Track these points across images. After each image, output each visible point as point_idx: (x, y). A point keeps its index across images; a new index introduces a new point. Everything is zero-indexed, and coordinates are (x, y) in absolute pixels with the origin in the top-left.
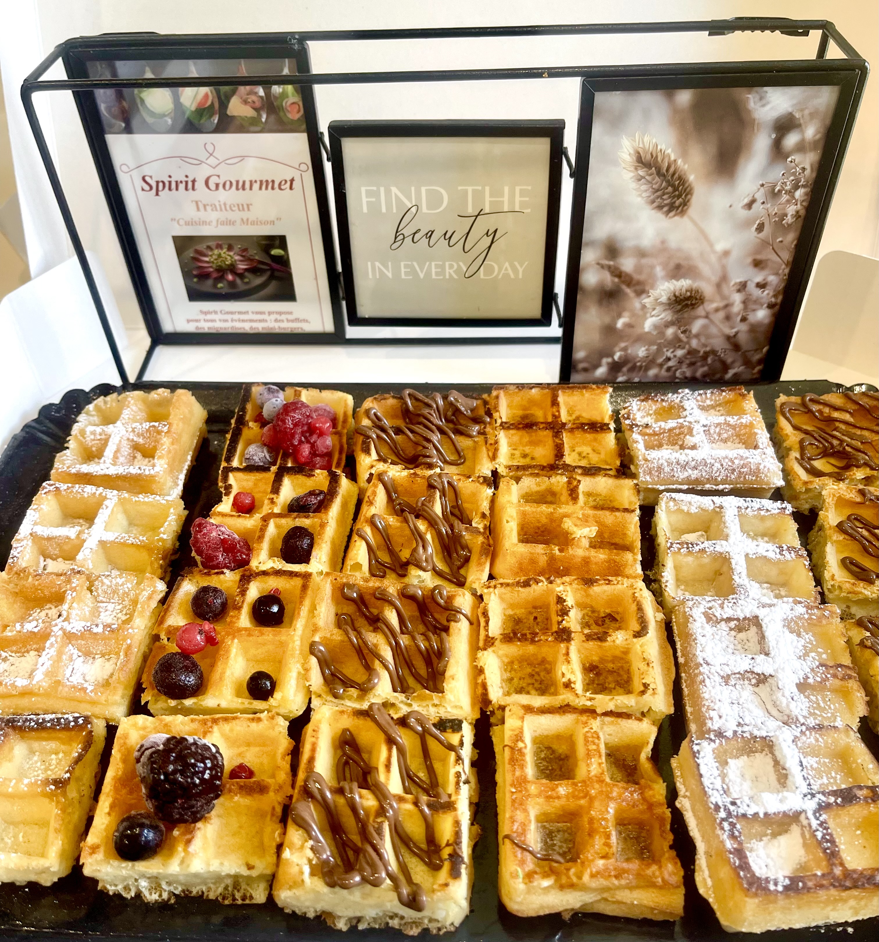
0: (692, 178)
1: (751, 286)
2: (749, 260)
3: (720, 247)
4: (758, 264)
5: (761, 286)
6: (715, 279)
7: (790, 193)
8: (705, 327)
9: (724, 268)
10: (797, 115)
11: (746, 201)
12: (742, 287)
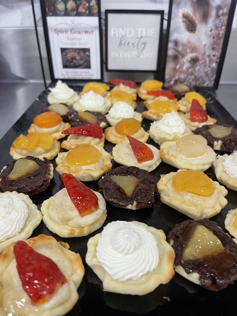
0: (197, 22)
1: (211, 56)
2: (211, 48)
3: (204, 43)
4: (213, 49)
5: (214, 56)
6: (202, 53)
7: (221, 27)
8: (199, 69)
9: (204, 50)
10: (222, 5)
11: (210, 29)
12: (209, 56)
